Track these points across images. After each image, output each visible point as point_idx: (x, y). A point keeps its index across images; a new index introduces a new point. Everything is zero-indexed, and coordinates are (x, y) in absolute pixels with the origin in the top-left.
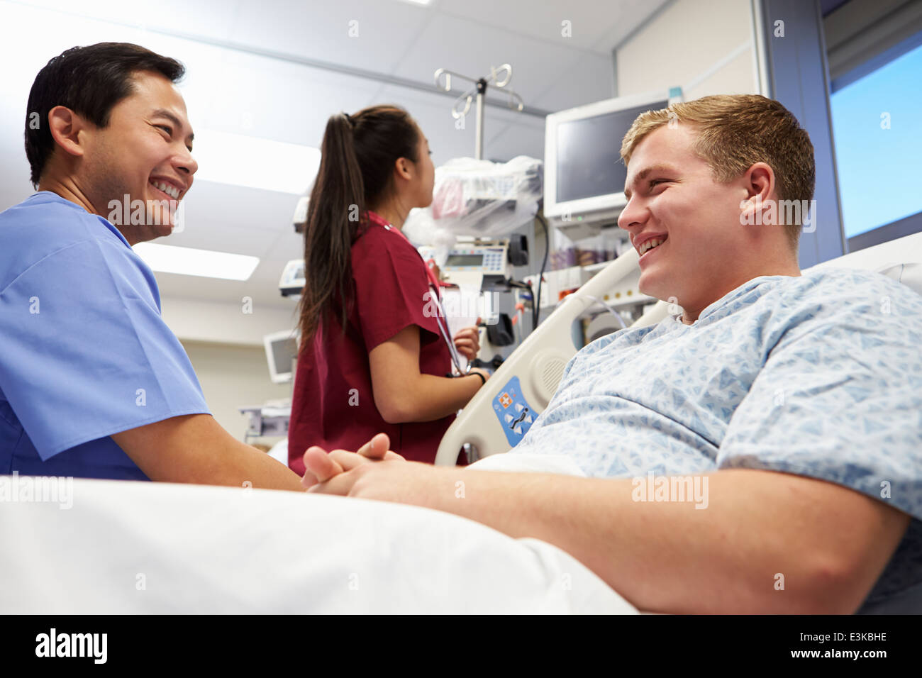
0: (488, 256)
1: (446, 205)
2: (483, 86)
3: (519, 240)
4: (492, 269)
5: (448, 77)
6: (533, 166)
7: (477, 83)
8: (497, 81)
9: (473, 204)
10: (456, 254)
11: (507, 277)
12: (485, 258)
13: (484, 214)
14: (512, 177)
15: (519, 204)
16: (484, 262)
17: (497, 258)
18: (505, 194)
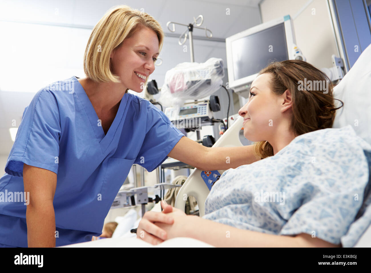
0: (200, 108)
1: (177, 85)
2: (191, 28)
3: (214, 98)
4: (202, 114)
5: (174, 25)
6: (217, 62)
7: (188, 27)
8: (197, 24)
9: (189, 84)
10: (184, 109)
11: (210, 117)
12: (198, 109)
13: (196, 88)
14: (208, 68)
15: (213, 81)
16: (198, 111)
17: (204, 108)
18: (204, 77)
